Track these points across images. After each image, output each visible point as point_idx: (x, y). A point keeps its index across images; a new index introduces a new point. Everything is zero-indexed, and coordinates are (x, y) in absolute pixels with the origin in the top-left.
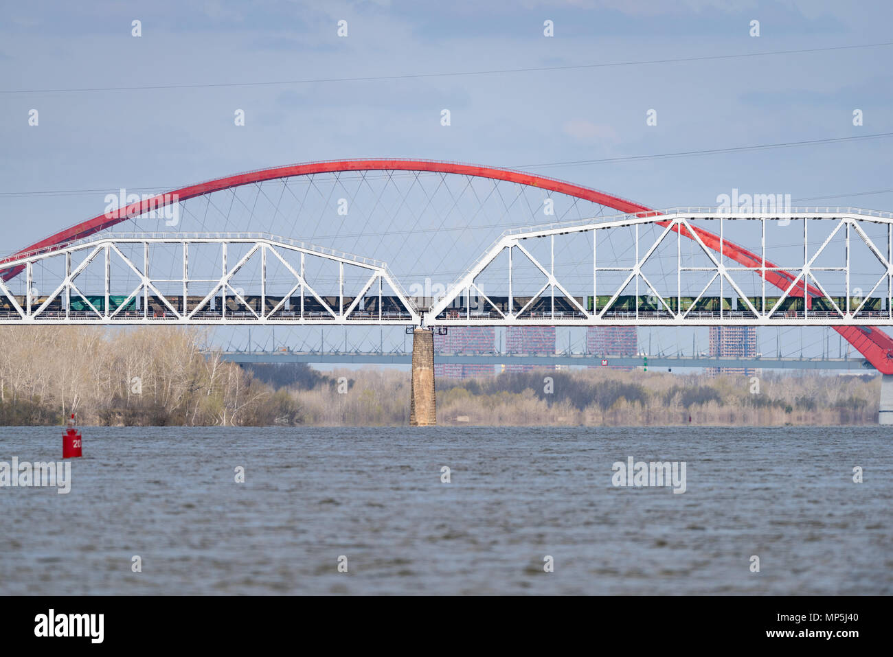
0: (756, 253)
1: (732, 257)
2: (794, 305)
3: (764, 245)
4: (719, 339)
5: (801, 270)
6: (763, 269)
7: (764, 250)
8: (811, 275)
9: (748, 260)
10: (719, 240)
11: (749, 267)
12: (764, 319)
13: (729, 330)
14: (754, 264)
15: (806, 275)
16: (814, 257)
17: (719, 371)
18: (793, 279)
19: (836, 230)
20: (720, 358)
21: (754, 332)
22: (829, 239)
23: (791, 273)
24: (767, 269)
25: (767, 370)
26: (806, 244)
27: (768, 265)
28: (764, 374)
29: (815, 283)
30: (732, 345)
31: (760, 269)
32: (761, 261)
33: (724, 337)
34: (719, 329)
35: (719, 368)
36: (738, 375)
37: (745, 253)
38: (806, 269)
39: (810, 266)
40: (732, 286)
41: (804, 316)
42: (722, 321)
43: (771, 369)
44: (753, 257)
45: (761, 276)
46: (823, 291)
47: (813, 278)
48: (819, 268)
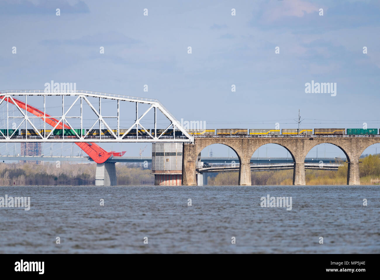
0: (42, 110)
1: (31, 112)
2: (58, 133)
3: (45, 107)
4: (25, 148)
5: (61, 118)
6: (45, 117)
7: (45, 109)
8: (66, 120)
9: (38, 113)
10: (25, 105)
11: (38, 116)
12: (45, 139)
13: (30, 144)
14: (40, 115)
15: (63, 120)
16: (67, 112)
17: (25, 162)
18: (58, 122)
19: (77, 100)
20: (26, 156)
21: (41, 145)
22: (73, 104)
23: (57, 119)
24: (46, 117)
25: (46, 161)
26: (63, 106)
27: (47, 115)
28: (45, 163)
29: (67, 124)
30: (31, 151)
31: (43, 117)
32: (43, 114)
33: (28, 147)
34: (25, 143)
35: (25, 161)
36: (34, 164)
37: (37, 110)
38: (63, 117)
39: (65, 116)
40: (31, 125)
41: (63, 138)
42: (26, 140)
43: (48, 161)
44: (40, 112)
45: (44, 120)
46: (71, 127)
47: (66, 121)
48: (69, 117)
